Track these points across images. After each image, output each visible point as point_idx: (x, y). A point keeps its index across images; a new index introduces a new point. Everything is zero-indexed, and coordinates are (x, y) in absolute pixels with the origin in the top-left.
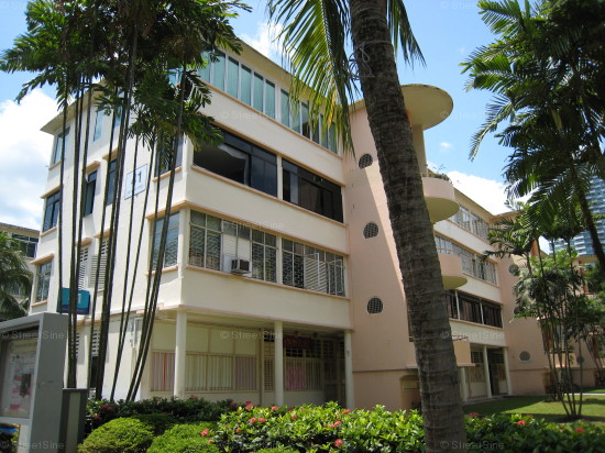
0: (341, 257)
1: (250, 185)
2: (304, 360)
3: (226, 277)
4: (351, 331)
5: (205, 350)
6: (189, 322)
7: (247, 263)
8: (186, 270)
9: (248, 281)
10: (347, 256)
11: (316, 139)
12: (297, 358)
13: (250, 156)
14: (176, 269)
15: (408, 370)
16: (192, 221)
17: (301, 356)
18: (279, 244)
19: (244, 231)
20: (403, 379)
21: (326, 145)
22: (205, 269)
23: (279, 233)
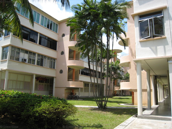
0: (55, 59)
1: (29, 40)
2: (44, 84)
3: (20, 63)
4: (56, 77)
5: (16, 80)
6: (9, 72)
7: (26, 60)
8: (9, 60)
9: (26, 64)
10: (57, 59)
11: (51, 29)
12: (42, 83)
13: (30, 33)
14: (7, 60)
15: (66, 88)
16: (12, 49)
17: (43, 82)
18: (37, 55)
19: (26, 52)
20: (66, 90)
21: (54, 30)
22: (14, 60)
23: (37, 53)
